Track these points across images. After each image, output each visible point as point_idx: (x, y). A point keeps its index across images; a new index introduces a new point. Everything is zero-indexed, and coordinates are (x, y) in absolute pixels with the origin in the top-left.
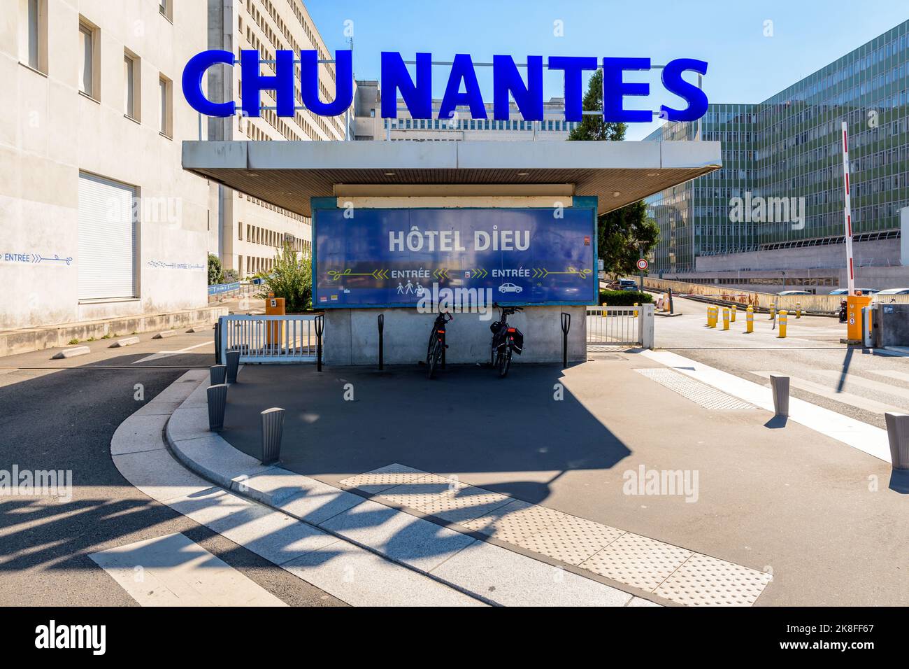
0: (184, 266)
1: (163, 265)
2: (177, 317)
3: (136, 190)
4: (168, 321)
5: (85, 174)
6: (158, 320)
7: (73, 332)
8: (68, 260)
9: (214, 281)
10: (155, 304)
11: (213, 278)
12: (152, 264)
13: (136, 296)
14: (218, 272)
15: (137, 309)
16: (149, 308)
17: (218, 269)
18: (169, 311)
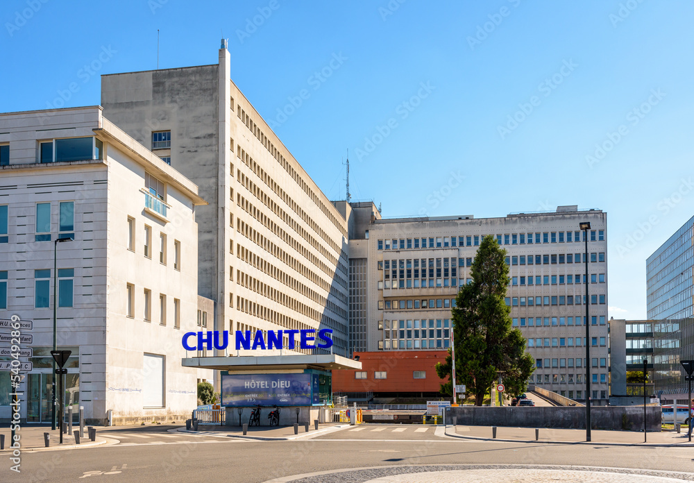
0: (185, 392)
1: (175, 392)
2: (181, 417)
3: (163, 357)
4: (177, 418)
5: (146, 354)
6: (173, 417)
7: (143, 419)
8: (140, 390)
9: (208, 401)
10: (172, 410)
11: (207, 400)
12: (171, 391)
13: (164, 406)
14: (212, 395)
15: (164, 412)
16: (169, 412)
17: (211, 393)
18: (178, 414)
